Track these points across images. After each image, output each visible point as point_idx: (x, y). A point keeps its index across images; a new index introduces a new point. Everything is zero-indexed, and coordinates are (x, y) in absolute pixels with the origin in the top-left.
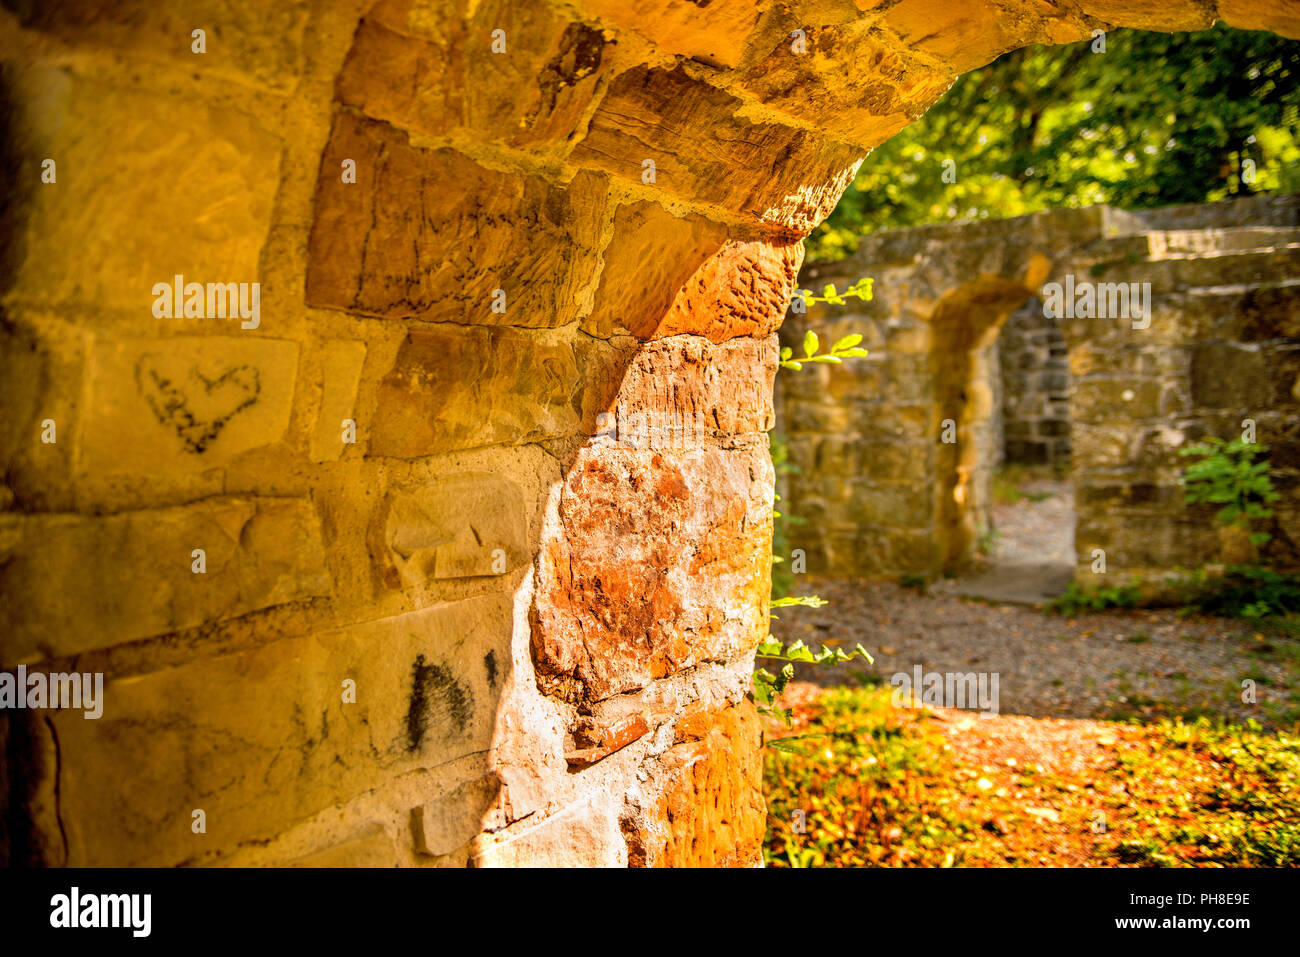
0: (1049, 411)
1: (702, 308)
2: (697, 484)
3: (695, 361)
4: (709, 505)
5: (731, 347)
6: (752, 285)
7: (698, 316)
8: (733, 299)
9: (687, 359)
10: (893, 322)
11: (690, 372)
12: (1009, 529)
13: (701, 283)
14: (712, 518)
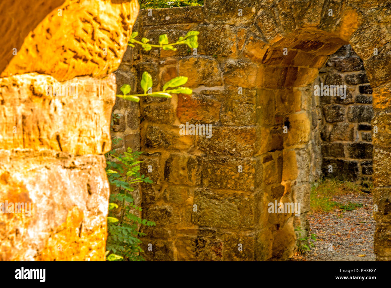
0: (359, 137)
1: (48, 52)
2: (40, 197)
3: (41, 96)
4: (50, 215)
5: (73, 84)
6: (93, 34)
7: (45, 58)
8: (76, 45)
9: (34, 94)
10: (232, 61)
11: (37, 104)
12: (323, 233)
13: (48, 31)
14: (52, 225)
